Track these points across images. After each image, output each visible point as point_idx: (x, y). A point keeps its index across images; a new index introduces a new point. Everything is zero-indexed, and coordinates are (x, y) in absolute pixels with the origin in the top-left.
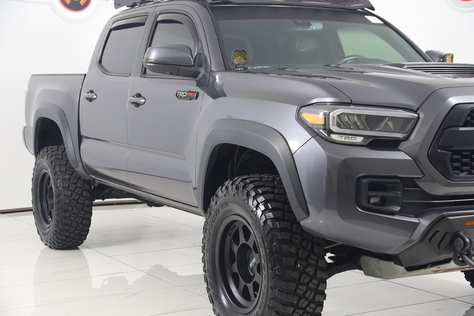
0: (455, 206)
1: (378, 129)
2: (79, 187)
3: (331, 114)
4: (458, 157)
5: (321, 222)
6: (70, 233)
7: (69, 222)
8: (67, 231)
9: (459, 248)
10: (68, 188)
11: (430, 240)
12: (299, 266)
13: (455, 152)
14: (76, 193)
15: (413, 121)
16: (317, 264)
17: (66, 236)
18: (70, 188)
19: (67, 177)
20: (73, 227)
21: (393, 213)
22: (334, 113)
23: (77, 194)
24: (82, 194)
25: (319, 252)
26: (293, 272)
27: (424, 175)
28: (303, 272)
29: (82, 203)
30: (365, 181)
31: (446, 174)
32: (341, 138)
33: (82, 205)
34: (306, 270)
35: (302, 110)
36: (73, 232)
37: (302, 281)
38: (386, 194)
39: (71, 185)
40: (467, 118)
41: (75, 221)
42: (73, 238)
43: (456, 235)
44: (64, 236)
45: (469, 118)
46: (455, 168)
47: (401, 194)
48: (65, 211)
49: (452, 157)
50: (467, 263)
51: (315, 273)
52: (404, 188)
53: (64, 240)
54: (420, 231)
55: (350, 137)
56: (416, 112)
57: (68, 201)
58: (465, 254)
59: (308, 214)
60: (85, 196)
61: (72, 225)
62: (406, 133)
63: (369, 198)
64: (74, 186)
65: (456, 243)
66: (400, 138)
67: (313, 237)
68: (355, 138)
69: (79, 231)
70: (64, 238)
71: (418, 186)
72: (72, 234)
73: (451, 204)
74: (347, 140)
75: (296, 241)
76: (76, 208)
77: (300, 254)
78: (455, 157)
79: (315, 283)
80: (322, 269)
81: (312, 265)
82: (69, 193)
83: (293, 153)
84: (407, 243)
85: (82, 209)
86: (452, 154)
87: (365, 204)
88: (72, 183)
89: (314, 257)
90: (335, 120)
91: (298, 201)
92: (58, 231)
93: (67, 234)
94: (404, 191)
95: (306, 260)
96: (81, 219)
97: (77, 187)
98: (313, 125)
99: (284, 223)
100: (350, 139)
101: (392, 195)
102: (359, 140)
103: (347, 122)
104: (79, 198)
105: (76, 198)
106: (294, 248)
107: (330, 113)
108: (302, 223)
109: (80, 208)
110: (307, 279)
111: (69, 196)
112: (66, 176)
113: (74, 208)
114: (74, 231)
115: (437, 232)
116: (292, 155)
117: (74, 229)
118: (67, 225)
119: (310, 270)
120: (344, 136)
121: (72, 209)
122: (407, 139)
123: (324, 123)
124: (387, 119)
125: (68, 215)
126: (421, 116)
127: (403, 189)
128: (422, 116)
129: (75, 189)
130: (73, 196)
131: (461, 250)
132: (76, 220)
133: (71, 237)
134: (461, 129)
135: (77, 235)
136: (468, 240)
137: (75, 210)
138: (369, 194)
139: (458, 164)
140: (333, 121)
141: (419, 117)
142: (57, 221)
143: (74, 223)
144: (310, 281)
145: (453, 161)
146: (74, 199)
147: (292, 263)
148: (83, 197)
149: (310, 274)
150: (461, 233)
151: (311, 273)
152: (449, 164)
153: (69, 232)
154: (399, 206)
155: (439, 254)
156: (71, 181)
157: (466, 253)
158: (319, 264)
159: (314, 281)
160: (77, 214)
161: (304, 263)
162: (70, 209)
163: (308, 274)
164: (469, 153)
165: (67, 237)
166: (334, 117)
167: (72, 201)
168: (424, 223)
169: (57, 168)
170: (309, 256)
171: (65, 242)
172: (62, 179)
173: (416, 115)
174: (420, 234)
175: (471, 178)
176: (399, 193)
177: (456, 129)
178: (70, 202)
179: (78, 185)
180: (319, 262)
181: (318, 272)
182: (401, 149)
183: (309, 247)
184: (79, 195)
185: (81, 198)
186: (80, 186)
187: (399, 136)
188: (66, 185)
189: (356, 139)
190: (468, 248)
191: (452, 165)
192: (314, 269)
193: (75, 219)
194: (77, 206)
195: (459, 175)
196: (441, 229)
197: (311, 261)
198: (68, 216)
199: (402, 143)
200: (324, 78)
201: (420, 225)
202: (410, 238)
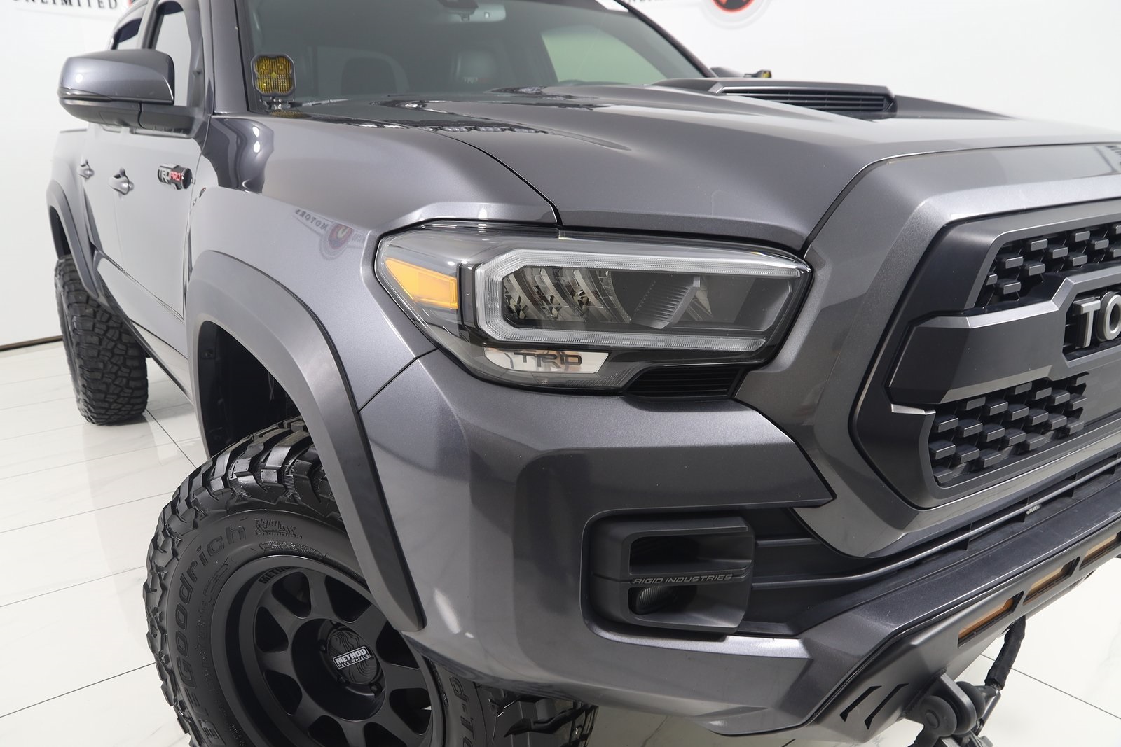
2: (113, 328)
6: (110, 404)
7: (103, 387)
8: (104, 401)
10: (93, 330)
14: (108, 338)
17: (104, 408)
18: (97, 330)
19: (89, 311)
20: (113, 394)
23: (111, 340)
24: (120, 338)
29: (122, 355)
33: (122, 358)
36: (115, 402)
39: (97, 325)
41: (115, 385)
42: (120, 410)
44: (102, 408)
48: (92, 371)
53: (103, 414)
57: (95, 353)
60: (126, 341)
61: (111, 391)
64: (104, 327)
69: (127, 399)
70: (103, 411)
72: (115, 405)
76: (112, 363)
82: (95, 340)
85: (124, 364)
88: (101, 322)
92: (88, 401)
93: (106, 405)
96: (124, 380)
97: (109, 328)
104: (115, 346)
105: (109, 347)
109: (119, 363)
111: (96, 345)
112: (87, 311)
113: (109, 363)
114: (116, 400)
117: (115, 397)
118: (100, 391)
121: (105, 366)
125: (98, 375)
129: (106, 332)
130: (104, 343)
132: (117, 382)
133: (114, 409)
135: (124, 405)
137: (111, 366)
142: (83, 386)
143: (112, 387)
146: (106, 349)
148: (123, 343)
153: (108, 402)
156: (98, 318)
160: (116, 373)
162: (101, 365)
165: (107, 410)
167: (102, 353)
169: (72, 296)
171: (107, 417)
172: (82, 316)
178: (99, 354)
179: (111, 323)
184: (113, 341)
185: (120, 346)
186: (115, 325)
188: (89, 325)
193: (113, 381)
194: (114, 360)
198: (99, 378)
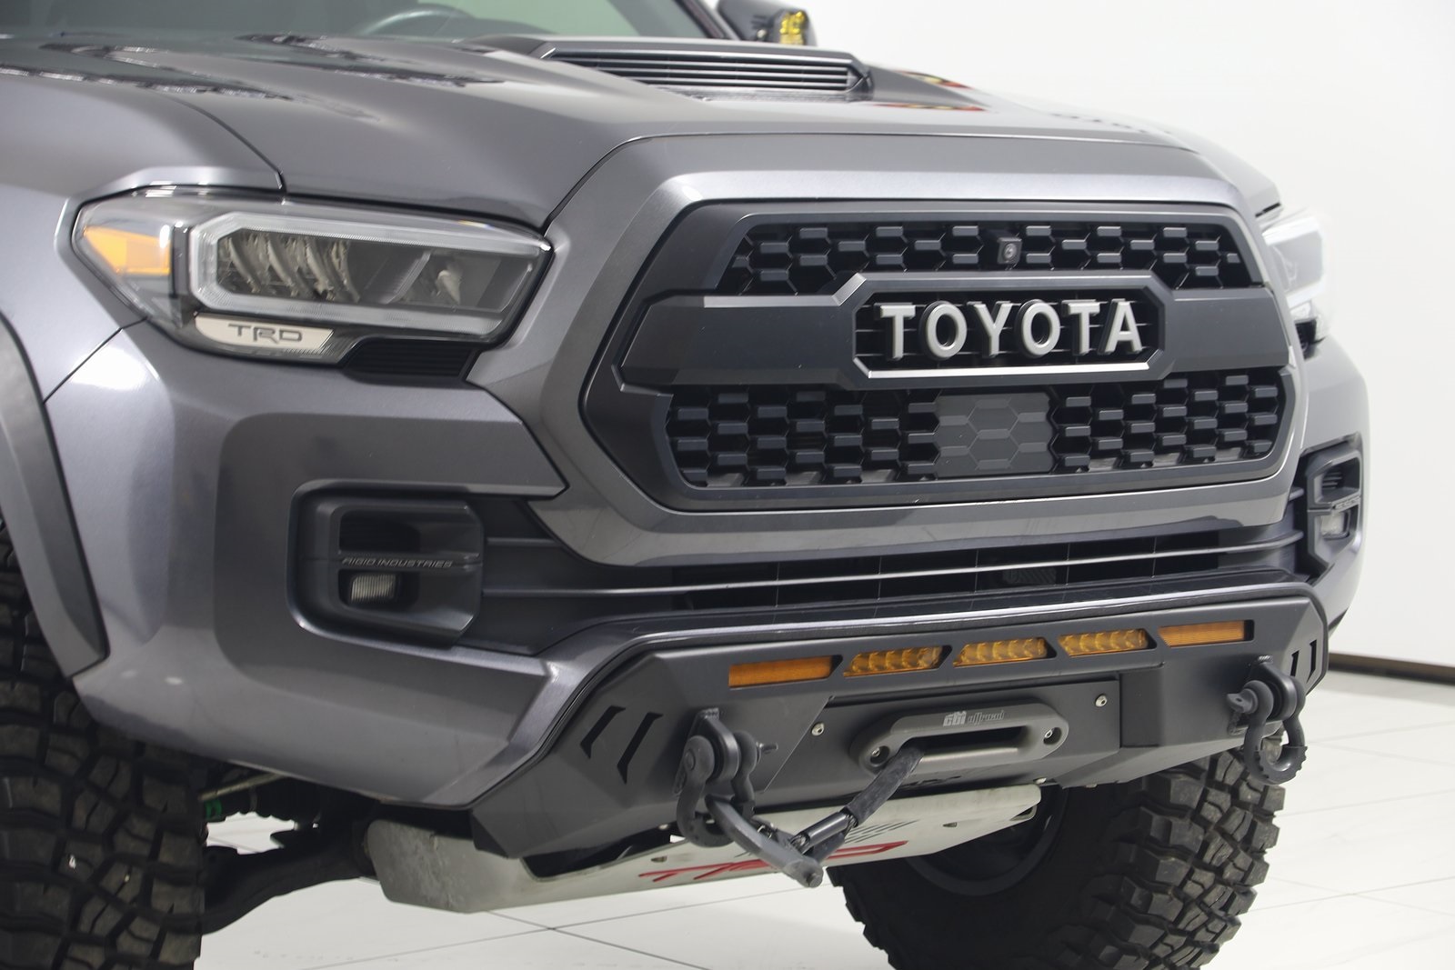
0: (697, 608)
1: (388, 300)
3: (195, 234)
4: (701, 413)
5: (175, 681)
9: (700, 775)
11: (587, 744)
12: (72, 863)
13: (686, 395)
15: (529, 269)
16: (154, 854)
21: (444, 641)
22: (209, 231)
25: (165, 809)
26: (46, 890)
27: (567, 486)
28: (90, 888)
30: (327, 508)
31: (653, 483)
32: (240, 333)
34: (104, 883)
35: (89, 214)
37: (84, 927)
38: (411, 563)
40: (733, 260)
43: (691, 724)
45: (743, 261)
46: (686, 460)
47: (474, 562)
49: (672, 414)
50: (731, 835)
51: (145, 894)
52: (492, 540)
54: (547, 708)
55: (277, 328)
56: (540, 231)
58: (724, 801)
59: (104, 649)
62: (502, 315)
63: (346, 578)
65: (687, 755)
66: (475, 336)
67: (140, 746)
68: (296, 336)
71: (544, 531)
73: (679, 601)
74: (264, 342)
75: (65, 762)
77: (80, 815)
78: (686, 413)
79: (145, 935)
80: (177, 878)
81: (131, 862)
83: (45, 394)
84: (499, 759)
86: (676, 403)
87: (327, 602)
89: (142, 827)
90: (213, 258)
91: (65, 594)
94: (488, 551)
95: (108, 839)
98: (128, 279)
99: (13, 687)
100: (277, 336)
101: (438, 564)
102: (314, 342)
103: (271, 269)
106: (55, 790)
107: (190, 229)
108: (84, 684)
110: (110, 919)
115: (613, 711)
116: (42, 404)
119: (125, 881)
120: (254, 325)
122: (501, 339)
123: (166, 271)
124: (426, 257)
126: (558, 250)
127: (486, 542)
128: (562, 247)
131: (710, 780)
134: (711, 302)
136: (731, 743)
138: (345, 561)
139: (698, 443)
140: (204, 264)
141: (551, 254)
144: (123, 926)
145: (677, 428)
147: (43, 853)
149: (121, 895)
150: (712, 717)
151: (127, 894)
152: (662, 439)
154: (467, 610)
155: (626, 802)
157: (729, 797)
158: (165, 857)
159: (139, 926)
161: (97, 854)
163: (111, 899)
164: (743, 399)
166: (204, 248)
168: (564, 676)
170: (118, 823)
173: (546, 248)
174: (548, 722)
175: (751, 496)
176: (467, 557)
177: (690, 301)
180: (163, 850)
181: (157, 888)
182: (480, 382)
183: (122, 786)
187: (477, 326)
189: (300, 339)
190: (731, 771)
191: (674, 445)
192: (139, 876)
195: (705, 484)
196: (632, 700)
197: (125, 843)
199: (484, 356)
200: (217, 88)
201: (548, 686)
202: (510, 737)
